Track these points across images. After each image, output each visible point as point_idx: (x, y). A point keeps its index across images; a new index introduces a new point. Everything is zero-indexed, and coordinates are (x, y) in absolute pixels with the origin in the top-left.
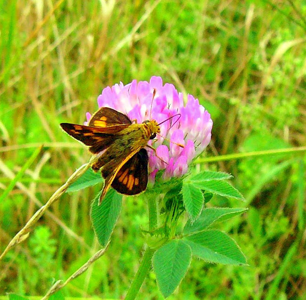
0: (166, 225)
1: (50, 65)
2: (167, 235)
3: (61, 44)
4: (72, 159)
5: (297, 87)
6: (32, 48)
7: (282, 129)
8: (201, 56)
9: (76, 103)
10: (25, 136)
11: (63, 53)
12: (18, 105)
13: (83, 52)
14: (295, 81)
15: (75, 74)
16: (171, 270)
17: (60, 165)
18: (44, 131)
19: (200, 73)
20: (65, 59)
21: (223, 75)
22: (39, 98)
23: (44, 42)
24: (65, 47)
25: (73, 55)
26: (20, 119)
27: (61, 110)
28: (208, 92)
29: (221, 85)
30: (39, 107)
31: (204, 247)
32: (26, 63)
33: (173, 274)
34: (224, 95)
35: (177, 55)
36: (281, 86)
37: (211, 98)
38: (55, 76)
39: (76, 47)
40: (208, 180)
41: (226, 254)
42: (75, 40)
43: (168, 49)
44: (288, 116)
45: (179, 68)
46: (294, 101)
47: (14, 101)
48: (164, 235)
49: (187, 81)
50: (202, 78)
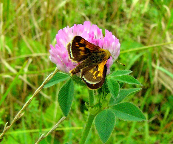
0: (99, 102)
1: (28, 17)
2: (101, 107)
3: (32, 7)
4: (42, 60)
5: (142, 18)
6: (19, 10)
7: (137, 37)
8: (97, 7)
9: (42, 34)
10: (19, 51)
11: (33, 11)
12: (15, 37)
13: (43, 10)
14: (141, 15)
15: (40, 21)
16: (106, 127)
17: (37, 64)
18: (28, 49)
19: (97, 15)
20: (34, 14)
21: (107, 15)
22: (24, 33)
23: (24, 7)
24: (34, 8)
25: (38, 12)
26: (16, 44)
27: (35, 38)
28: (102, 23)
29: (107, 20)
30: (24, 38)
31: (122, 112)
32: (16, 17)
33: (106, 129)
34: (109, 24)
35: (86, 8)
36: (135, 18)
37: (103, 26)
38: (30, 22)
39: (39, 8)
40: (120, 75)
41: (134, 115)
42: (38, 5)
43: (82, 5)
44: (139, 31)
45: (87, 13)
46: (141, 24)
47: (13, 35)
48: (99, 108)
49: (92, 19)
50: (98, 17)
